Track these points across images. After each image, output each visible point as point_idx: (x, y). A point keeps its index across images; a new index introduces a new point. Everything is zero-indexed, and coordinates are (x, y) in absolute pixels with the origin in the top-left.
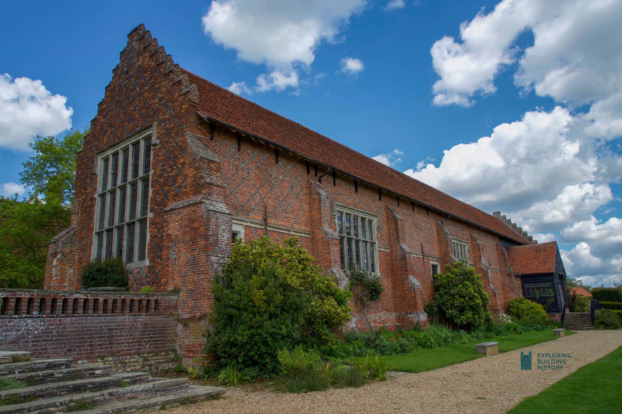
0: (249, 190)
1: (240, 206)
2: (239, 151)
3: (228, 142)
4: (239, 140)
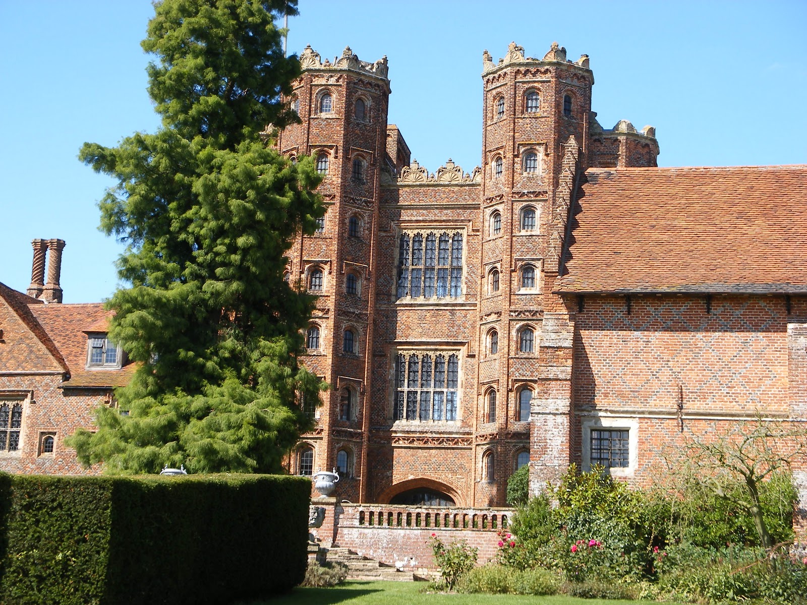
0: (647, 366)
1: (631, 391)
2: (629, 314)
3: (609, 307)
4: (629, 299)
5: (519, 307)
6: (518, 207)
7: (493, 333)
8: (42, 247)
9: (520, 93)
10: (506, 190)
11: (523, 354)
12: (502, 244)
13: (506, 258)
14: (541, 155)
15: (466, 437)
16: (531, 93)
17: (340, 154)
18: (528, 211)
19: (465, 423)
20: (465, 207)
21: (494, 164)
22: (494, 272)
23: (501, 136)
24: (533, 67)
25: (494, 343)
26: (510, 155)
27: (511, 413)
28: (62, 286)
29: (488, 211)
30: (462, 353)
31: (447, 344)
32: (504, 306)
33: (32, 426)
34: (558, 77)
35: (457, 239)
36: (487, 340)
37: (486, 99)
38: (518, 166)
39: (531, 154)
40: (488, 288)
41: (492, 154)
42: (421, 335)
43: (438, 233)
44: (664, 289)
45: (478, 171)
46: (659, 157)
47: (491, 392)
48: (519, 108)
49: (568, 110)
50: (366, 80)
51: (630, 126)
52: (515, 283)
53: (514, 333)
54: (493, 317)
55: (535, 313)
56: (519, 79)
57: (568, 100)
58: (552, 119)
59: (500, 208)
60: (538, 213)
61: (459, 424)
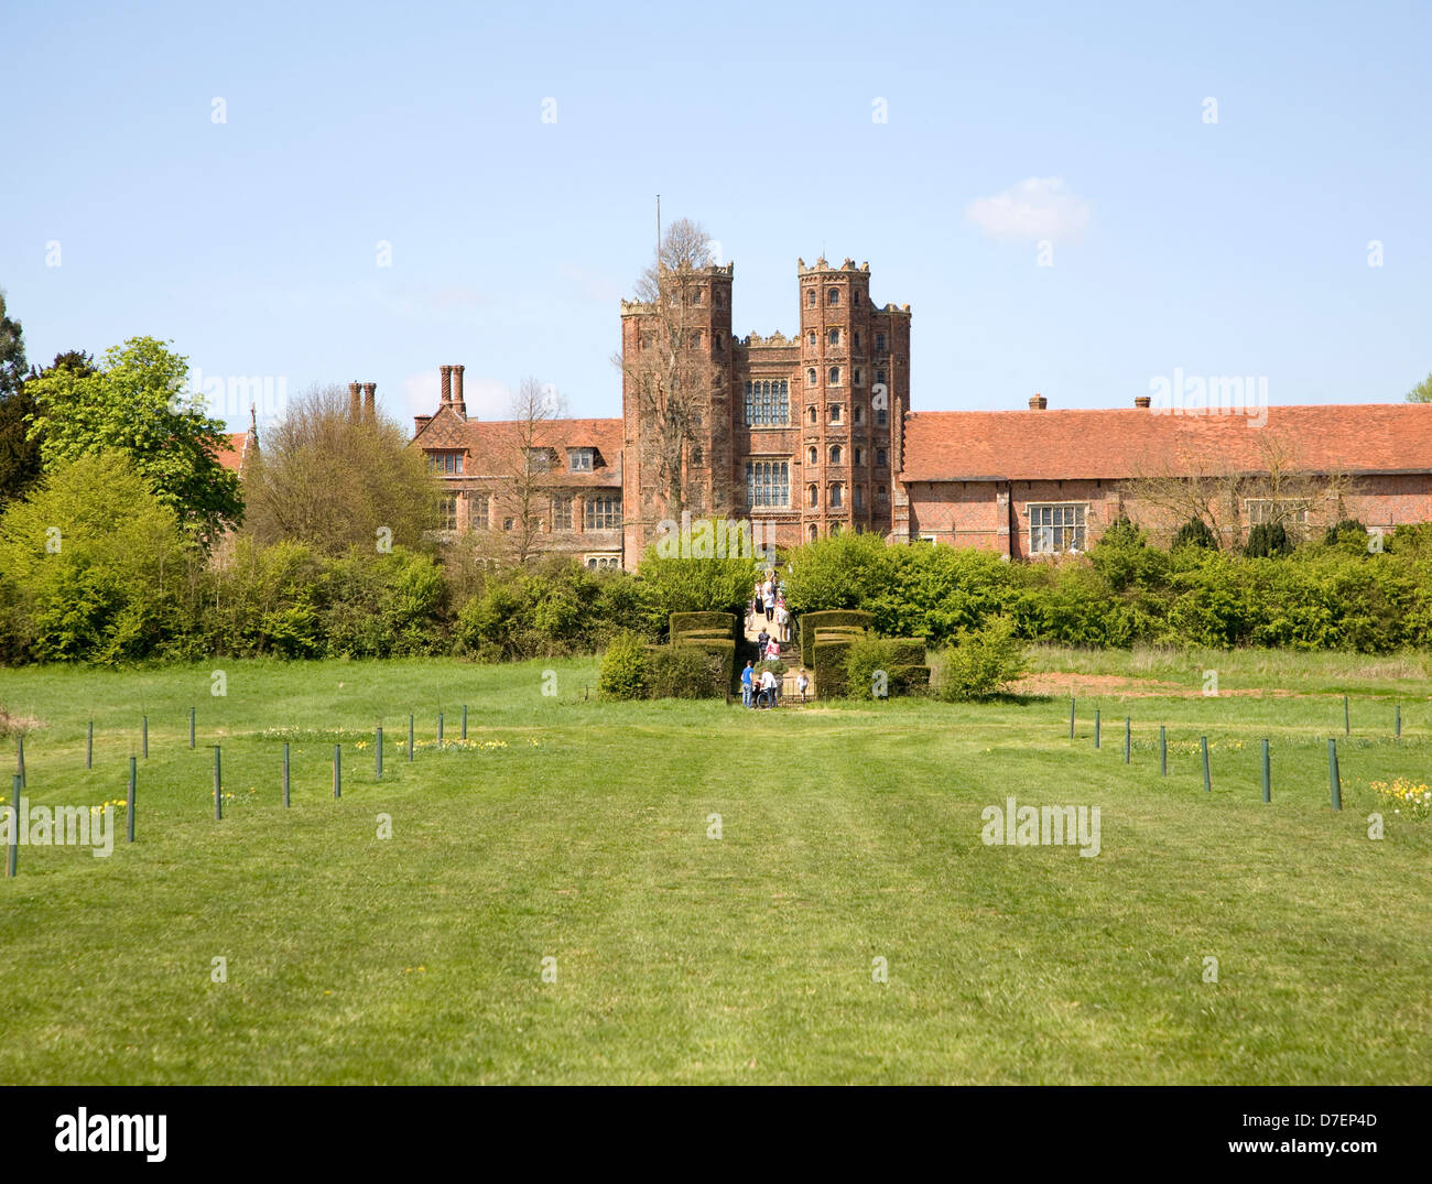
0: (940, 512)
1: (933, 523)
3: (923, 487)
4: (931, 484)
5: (830, 434)
6: (828, 369)
7: (814, 450)
8: (447, 371)
9: (826, 291)
10: (819, 357)
11: (835, 465)
12: (818, 392)
13: (822, 402)
14: (841, 334)
15: (796, 516)
16: (834, 293)
17: (710, 333)
18: (835, 372)
19: (794, 508)
20: (789, 364)
21: (809, 337)
22: (813, 410)
23: (815, 320)
24: (834, 275)
25: (814, 457)
26: (821, 334)
27: (828, 502)
28: (465, 401)
29: (806, 369)
30: (790, 462)
31: (781, 455)
32: (822, 433)
33: (497, 513)
34: (851, 281)
35: (784, 385)
36: (809, 455)
37: (801, 293)
38: (826, 341)
39: (835, 334)
40: (808, 420)
41: (807, 330)
42: (763, 450)
43: (771, 381)
44: (946, 479)
45: (796, 338)
46: (912, 320)
47: (813, 488)
48: (826, 302)
49: (856, 301)
50: (722, 280)
51: (895, 307)
52: (828, 418)
53: (828, 451)
54: (813, 440)
55: (841, 438)
56: (825, 283)
57: (857, 295)
58: (848, 311)
59: (816, 368)
60: (840, 373)
61: (790, 507)
